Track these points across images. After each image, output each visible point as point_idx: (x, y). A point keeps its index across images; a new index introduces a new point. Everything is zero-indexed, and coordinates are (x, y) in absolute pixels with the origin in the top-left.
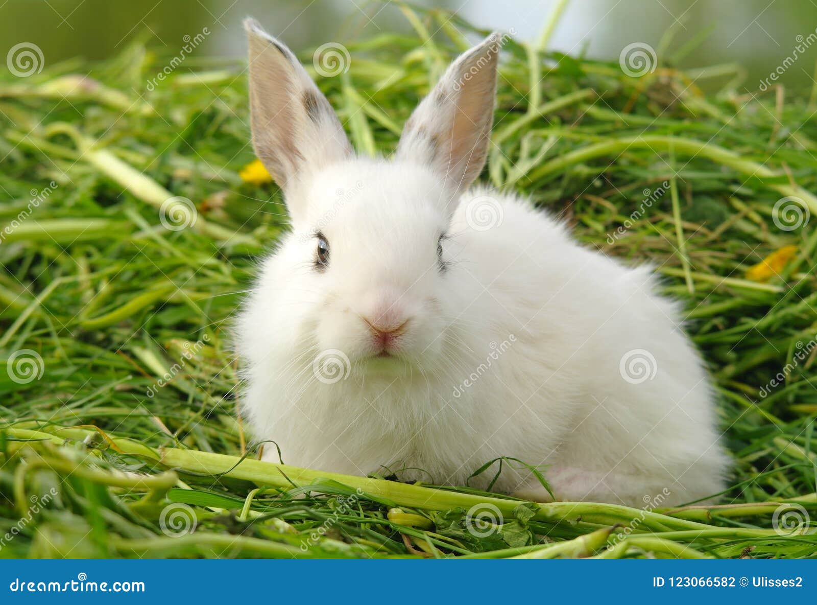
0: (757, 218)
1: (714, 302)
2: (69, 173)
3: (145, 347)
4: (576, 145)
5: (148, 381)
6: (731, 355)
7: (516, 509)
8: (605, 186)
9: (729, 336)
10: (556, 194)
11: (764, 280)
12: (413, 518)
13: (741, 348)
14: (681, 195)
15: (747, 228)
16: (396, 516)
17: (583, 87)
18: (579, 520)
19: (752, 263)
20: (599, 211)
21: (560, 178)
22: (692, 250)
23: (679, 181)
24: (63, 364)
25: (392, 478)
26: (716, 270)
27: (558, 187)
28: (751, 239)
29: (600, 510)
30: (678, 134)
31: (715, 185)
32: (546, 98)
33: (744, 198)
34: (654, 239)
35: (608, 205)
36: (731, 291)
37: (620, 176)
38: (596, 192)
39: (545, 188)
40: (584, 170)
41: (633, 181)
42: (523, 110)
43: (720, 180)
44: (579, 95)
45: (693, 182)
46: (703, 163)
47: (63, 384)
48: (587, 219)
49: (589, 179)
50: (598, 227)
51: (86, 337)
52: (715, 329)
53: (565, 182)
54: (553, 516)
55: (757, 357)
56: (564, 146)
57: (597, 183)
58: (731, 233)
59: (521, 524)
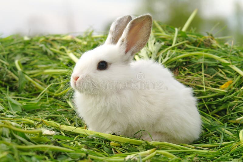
0: (224, 73)
1: (211, 94)
2: (63, 58)
3: (69, 100)
4: (181, 54)
5: (69, 109)
6: (215, 107)
7: (142, 143)
8: (186, 64)
9: (214, 103)
10: (174, 66)
11: (224, 89)
12: (117, 144)
13: (217, 106)
14: (205, 67)
15: (221, 76)
16: (112, 143)
17: (187, 40)
18: (158, 146)
19: (222, 84)
20: (185, 70)
21: (175, 62)
22: (206, 81)
23: (204, 64)
24: (48, 104)
25: (114, 134)
26: (212, 86)
27: (175, 64)
28: (222, 78)
29: (164, 144)
30: (206, 52)
31: (215, 65)
32: (177, 42)
33: (221, 68)
34: (197, 78)
35: (186, 69)
36: (215, 91)
37: (191, 62)
38: (184, 66)
39: (172, 64)
40: (181, 60)
41: (194, 63)
42: (171, 45)
43: (216, 63)
44: (185, 41)
45: (209, 64)
46: (212, 59)
47: (47, 109)
48: (181, 72)
49: (182, 63)
50: (183, 74)
51: (56, 98)
52: (211, 101)
53: (176, 63)
54: (152, 145)
55: (221, 108)
56: (177, 54)
57: (184, 64)
58: (217, 77)
59: (143, 147)
